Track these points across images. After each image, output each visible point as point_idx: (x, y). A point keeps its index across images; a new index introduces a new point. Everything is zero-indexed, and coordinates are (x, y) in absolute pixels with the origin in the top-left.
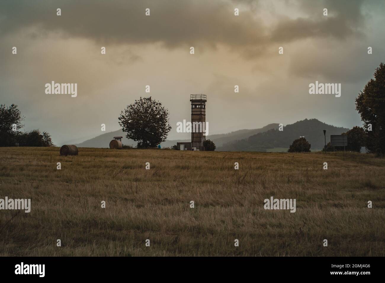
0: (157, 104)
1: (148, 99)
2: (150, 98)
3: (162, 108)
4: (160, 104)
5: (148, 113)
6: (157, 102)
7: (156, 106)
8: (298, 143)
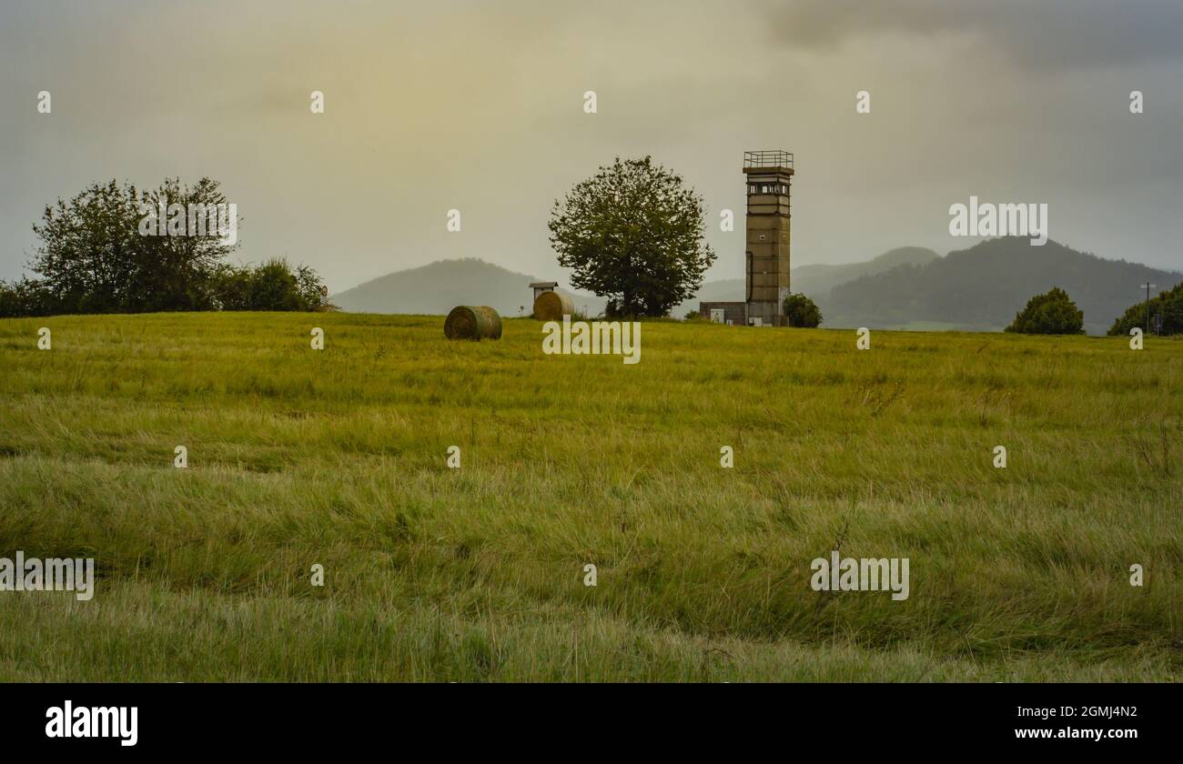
0: (668, 181)
1: (641, 163)
2: (647, 161)
3: (685, 192)
4: (678, 180)
5: (638, 207)
6: (668, 173)
7: (666, 186)
8: (1045, 307)
